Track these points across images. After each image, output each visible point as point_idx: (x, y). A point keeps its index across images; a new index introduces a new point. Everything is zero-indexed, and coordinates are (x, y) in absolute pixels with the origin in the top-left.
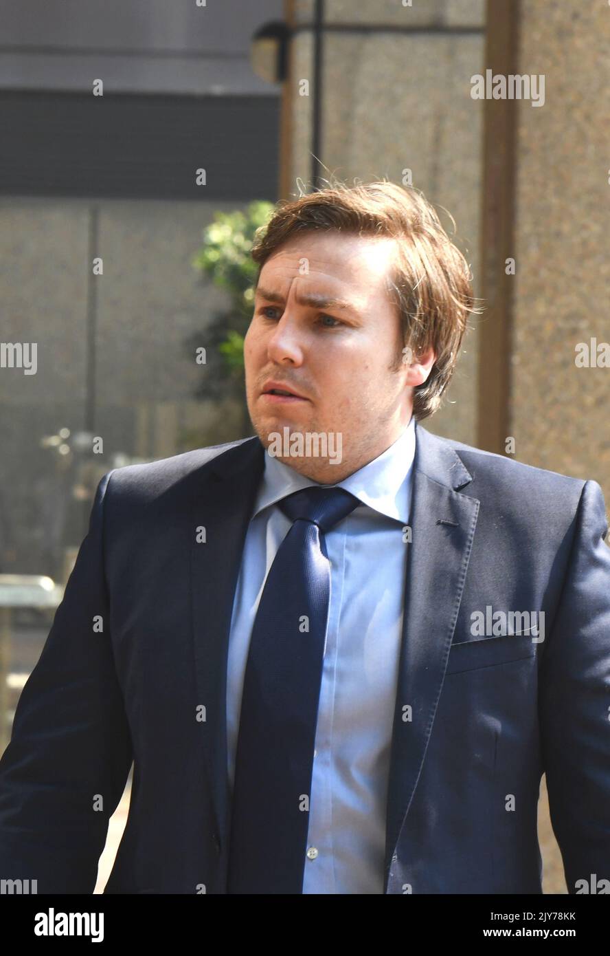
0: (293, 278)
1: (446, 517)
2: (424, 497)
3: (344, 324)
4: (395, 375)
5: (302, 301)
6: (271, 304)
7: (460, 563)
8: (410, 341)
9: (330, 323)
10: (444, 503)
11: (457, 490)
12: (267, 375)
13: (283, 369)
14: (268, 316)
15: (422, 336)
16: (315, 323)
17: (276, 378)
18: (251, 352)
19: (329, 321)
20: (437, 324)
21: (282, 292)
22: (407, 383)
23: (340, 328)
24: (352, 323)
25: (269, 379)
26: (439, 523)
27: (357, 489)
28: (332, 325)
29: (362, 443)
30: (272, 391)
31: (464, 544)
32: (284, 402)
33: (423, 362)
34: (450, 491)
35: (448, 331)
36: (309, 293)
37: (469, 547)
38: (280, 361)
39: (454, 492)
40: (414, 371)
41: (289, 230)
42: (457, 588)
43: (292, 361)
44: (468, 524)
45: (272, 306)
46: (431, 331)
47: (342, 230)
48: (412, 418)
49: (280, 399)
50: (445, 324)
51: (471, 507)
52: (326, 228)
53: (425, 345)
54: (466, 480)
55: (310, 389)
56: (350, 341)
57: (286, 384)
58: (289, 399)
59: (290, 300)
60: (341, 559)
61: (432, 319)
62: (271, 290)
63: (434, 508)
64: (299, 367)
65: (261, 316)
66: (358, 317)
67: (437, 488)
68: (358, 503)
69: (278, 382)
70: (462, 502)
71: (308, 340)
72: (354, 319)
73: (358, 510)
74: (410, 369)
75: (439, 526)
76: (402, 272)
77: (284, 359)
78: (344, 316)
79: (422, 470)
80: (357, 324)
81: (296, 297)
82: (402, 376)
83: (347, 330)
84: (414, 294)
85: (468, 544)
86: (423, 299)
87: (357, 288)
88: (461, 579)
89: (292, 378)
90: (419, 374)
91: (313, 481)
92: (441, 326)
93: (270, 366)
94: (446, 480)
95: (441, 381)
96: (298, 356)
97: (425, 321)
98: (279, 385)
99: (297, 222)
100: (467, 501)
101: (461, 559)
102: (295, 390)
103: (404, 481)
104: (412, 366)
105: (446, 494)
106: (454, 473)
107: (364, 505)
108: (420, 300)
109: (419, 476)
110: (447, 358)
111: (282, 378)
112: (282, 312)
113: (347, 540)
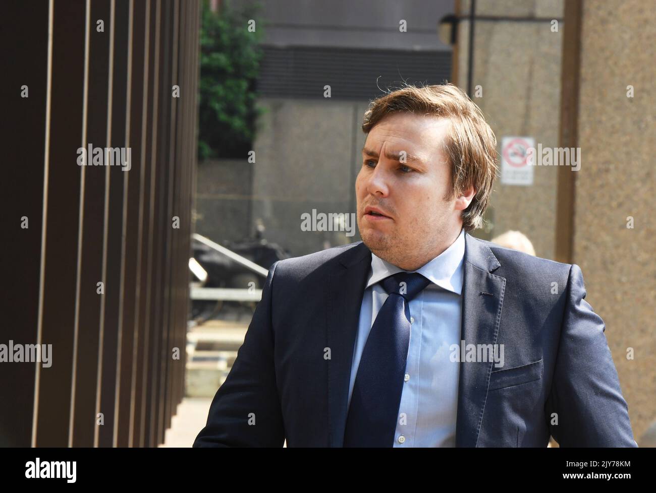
0: (384, 142)
1: (484, 291)
2: (471, 277)
3: (414, 170)
4: (448, 203)
5: (389, 156)
6: (370, 158)
7: (495, 320)
8: (457, 182)
9: (406, 169)
10: (483, 282)
11: (491, 272)
12: (367, 202)
13: (377, 198)
14: (369, 165)
15: (465, 179)
16: (397, 170)
17: (371, 204)
18: (359, 188)
19: (405, 168)
20: (475, 172)
21: (377, 151)
22: (456, 208)
23: (413, 174)
24: (420, 170)
25: (368, 205)
26: (481, 294)
27: (429, 274)
28: (406, 172)
29: (427, 246)
30: (370, 213)
31: (497, 307)
32: (376, 219)
33: (467, 195)
34: (487, 273)
35: (482, 176)
36: (393, 151)
37: (500, 309)
38: (374, 193)
39: (490, 274)
40: (460, 201)
41: (383, 112)
42: (494, 335)
43: (382, 194)
44: (499, 294)
45: (372, 159)
46: (472, 176)
47: (415, 112)
48: (462, 230)
49: (374, 217)
50: (481, 171)
51: (501, 283)
52: (405, 111)
53: (468, 184)
54: (497, 266)
55: (392, 212)
56: (419, 181)
57: (378, 208)
58: (379, 217)
59: (382, 156)
60: (420, 317)
61: (472, 168)
62: (371, 149)
63: (478, 285)
64: (385, 197)
65: (366, 166)
66: (424, 166)
67: (479, 272)
68: (429, 282)
69: (373, 206)
70: (495, 280)
71: (392, 181)
72: (422, 168)
73: (429, 286)
74: (457, 200)
75: (481, 296)
76: (452, 139)
77: (377, 192)
78: (414, 165)
79: (469, 261)
80: (423, 170)
81: (385, 154)
82: (453, 204)
83: (417, 174)
84: (459, 153)
85: (500, 307)
86: (465, 156)
87: (423, 148)
88: (496, 330)
89: (382, 204)
90: (463, 202)
91: (401, 269)
92: (477, 173)
93: (369, 196)
94: (484, 266)
95: (479, 207)
96: (385, 191)
97: (467, 169)
98: (373, 208)
99: (388, 107)
100: (498, 279)
101: (495, 317)
102: (383, 211)
103: (458, 268)
104: (459, 197)
105: (485, 275)
106: (490, 262)
107: (433, 283)
108: (463, 156)
109: (468, 265)
110: (483, 193)
111: (375, 204)
112: (377, 162)
113: (423, 305)
